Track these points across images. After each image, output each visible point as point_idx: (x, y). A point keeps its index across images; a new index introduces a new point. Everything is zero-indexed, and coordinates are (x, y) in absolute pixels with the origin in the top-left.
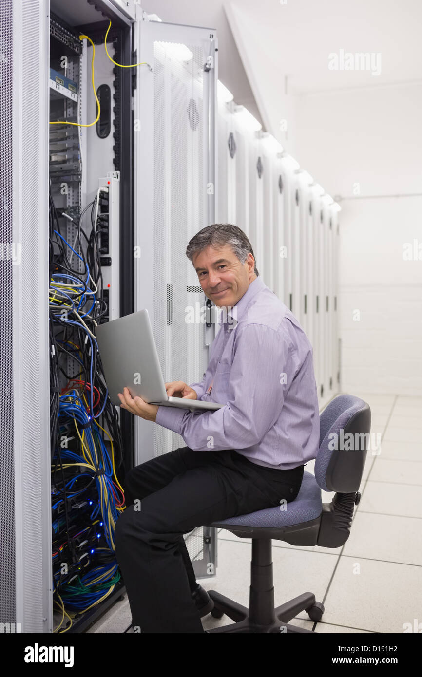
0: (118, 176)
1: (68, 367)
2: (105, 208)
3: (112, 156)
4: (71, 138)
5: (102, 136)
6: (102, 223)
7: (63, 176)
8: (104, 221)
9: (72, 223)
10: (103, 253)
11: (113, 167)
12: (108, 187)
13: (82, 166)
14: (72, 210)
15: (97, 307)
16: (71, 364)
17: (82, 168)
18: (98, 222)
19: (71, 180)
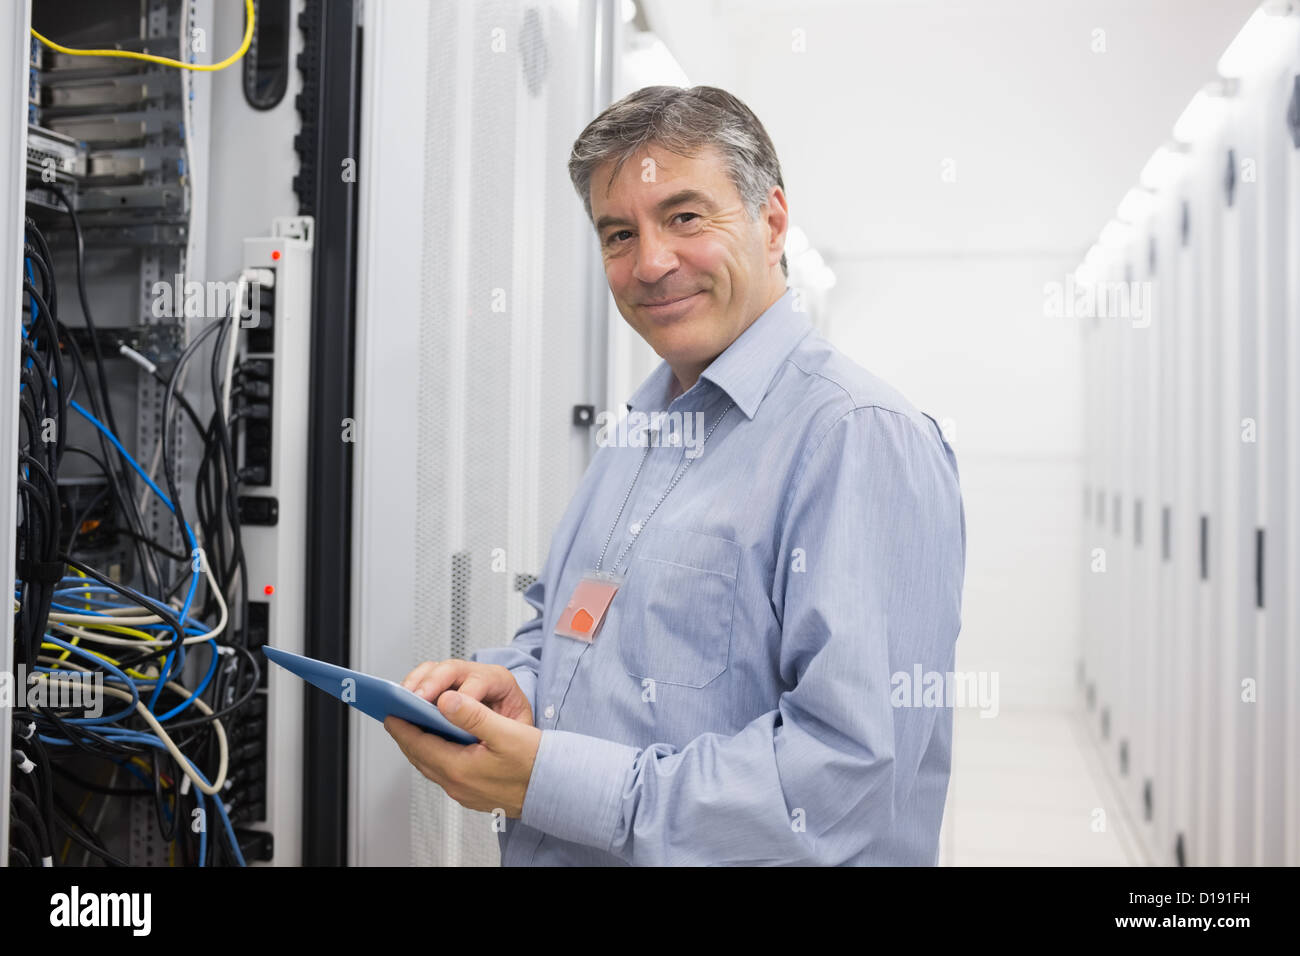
0: (306, 231)
1: (133, 837)
2: (261, 339)
3: (289, 166)
4: (161, 104)
5: (262, 103)
6: (249, 387)
7: (129, 226)
8: (256, 381)
9: (153, 382)
10: (251, 482)
11: (291, 202)
12: (273, 270)
13: (190, 195)
14: (154, 336)
15: (228, 664)
16: (144, 828)
17: (190, 203)
18: (235, 381)
19: (155, 240)
